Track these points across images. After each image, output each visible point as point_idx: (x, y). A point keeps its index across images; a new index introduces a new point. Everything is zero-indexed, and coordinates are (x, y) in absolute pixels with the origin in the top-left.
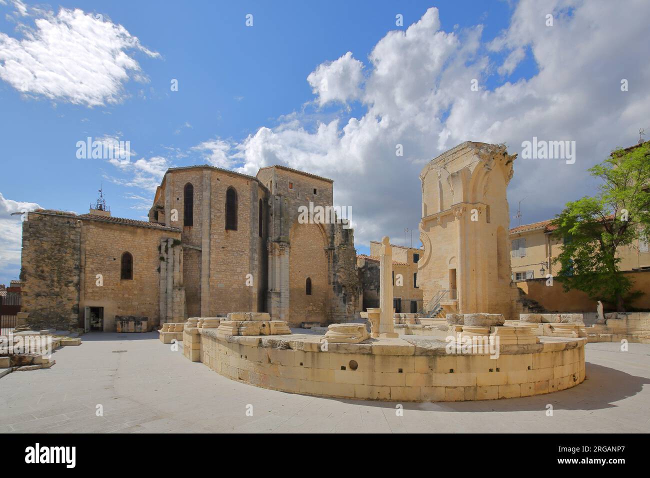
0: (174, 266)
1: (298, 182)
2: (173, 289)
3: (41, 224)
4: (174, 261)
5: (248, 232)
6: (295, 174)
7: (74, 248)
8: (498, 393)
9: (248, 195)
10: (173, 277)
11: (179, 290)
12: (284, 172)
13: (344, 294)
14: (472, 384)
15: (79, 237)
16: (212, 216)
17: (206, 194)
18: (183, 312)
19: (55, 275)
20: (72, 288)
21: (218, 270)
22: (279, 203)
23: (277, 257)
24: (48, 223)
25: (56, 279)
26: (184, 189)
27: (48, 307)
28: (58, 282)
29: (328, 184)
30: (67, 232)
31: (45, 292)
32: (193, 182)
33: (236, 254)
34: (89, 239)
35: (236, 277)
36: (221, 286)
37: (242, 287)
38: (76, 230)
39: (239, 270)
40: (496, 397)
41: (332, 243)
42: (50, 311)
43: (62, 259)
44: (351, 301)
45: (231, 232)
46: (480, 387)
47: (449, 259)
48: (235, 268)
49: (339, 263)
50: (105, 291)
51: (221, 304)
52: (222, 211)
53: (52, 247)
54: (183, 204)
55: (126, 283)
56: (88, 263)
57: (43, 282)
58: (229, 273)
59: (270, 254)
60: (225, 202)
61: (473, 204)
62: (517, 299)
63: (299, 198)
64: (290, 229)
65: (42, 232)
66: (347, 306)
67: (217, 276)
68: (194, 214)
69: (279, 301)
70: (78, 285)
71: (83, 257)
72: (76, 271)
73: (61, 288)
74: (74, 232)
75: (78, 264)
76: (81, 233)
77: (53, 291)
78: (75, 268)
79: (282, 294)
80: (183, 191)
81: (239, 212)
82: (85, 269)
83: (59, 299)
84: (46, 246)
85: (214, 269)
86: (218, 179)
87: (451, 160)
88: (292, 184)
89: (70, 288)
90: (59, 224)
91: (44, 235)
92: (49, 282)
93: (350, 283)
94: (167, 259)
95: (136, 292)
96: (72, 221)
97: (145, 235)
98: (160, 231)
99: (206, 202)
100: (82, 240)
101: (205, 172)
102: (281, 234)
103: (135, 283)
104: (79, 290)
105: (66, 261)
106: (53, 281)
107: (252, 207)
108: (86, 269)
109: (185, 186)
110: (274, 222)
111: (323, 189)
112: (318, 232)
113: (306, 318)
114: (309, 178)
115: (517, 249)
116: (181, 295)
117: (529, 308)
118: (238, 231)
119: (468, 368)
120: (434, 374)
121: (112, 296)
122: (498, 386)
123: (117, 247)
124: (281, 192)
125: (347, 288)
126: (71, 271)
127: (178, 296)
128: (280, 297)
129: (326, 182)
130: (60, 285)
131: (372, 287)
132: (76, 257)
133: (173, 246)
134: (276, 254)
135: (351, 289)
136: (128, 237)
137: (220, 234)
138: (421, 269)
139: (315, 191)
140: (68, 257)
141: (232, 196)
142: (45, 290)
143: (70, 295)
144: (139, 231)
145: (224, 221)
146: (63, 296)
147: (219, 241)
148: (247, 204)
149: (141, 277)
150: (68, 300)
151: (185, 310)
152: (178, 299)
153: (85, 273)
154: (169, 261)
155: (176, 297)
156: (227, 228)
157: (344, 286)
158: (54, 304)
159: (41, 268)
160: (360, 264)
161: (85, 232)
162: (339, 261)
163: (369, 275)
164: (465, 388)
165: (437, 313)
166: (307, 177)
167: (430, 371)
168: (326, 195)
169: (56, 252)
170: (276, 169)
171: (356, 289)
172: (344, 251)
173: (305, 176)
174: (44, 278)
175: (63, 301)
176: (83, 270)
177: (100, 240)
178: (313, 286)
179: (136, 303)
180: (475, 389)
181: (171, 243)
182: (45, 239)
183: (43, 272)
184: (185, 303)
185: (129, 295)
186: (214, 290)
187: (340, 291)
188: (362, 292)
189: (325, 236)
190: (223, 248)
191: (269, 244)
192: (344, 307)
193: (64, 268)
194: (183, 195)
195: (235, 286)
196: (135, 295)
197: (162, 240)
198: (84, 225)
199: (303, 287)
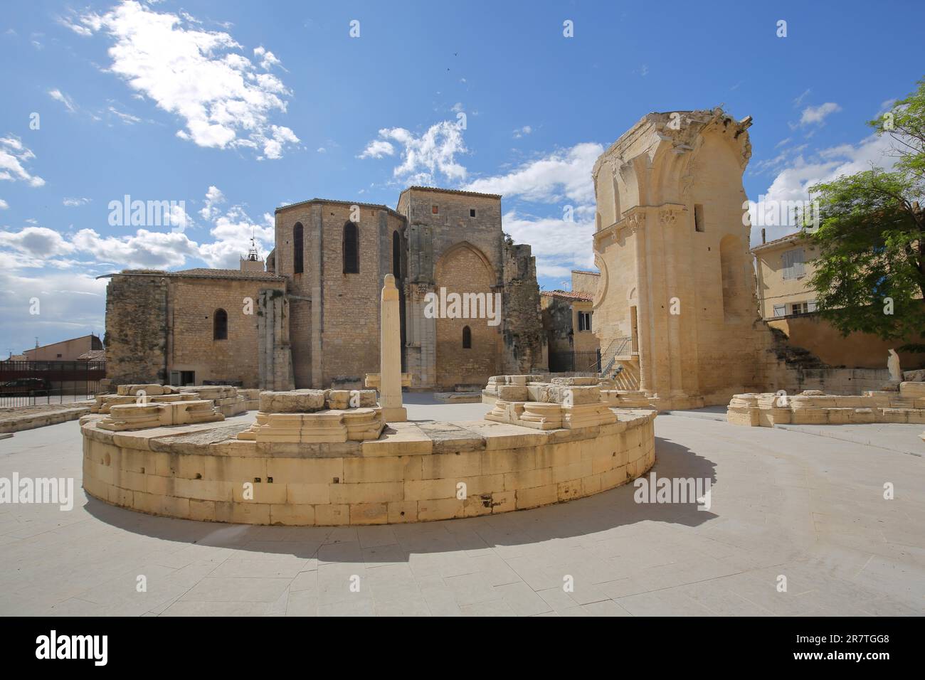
0: (275, 321)
1: (446, 203)
2: (274, 348)
3: (126, 286)
4: (274, 314)
5: (375, 274)
6: (441, 194)
7: (159, 309)
8: (270, 516)
9: (373, 228)
10: (274, 335)
11: (282, 348)
12: (425, 193)
13: (515, 346)
14: (225, 498)
15: (164, 296)
16: (325, 259)
17: (317, 233)
18: (287, 375)
19: (139, 339)
20: (157, 352)
21: (335, 323)
22: (417, 234)
23: (415, 303)
24: (132, 284)
25: (139, 343)
26: (294, 229)
27: (132, 373)
28: (143, 345)
29: (492, 201)
30: (152, 291)
31: (128, 357)
32: (303, 222)
33: (358, 302)
34: (178, 297)
35: (358, 331)
36: (338, 341)
37: (368, 343)
38: (162, 289)
39: (362, 322)
40: (267, 521)
41: (500, 278)
42: (134, 377)
43: (146, 321)
44: (524, 355)
45: (351, 276)
46: (239, 503)
47: (631, 291)
48: (357, 320)
49: (511, 304)
50: (195, 354)
51: (340, 364)
52: (339, 252)
53: (137, 309)
54: (293, 247)
55: (220, 343)
56: (177, 324)
57: (126, 347)
58: (349, 327)
59: (407, 299)
60: (341, 240)
61: (659, 206)
62: (768, 347)
63: (448, 224)
64: (434, 265)
65: (127, 294)
66: (519, 362)
67: (333, 330)
68: (304, 259)
69: (419, 357)
70: (165, 349)
71: (171, 317)
72: (163, 334)
73: (144, 353)
74: (159, 291)
75: (164, 325)
76: (167, 292)
77: (136, 356)
78: (160, 330)
79: (422, 349)
80: (292, 232)
81: (361, 251)
82: (173, 331)
83: (143, 364)
84: (130, 308)
85: (329, 322)
86: (332, 214)
87: (628, 144)
88: (437, 207)
89: (155, 351)
90: (145, 284)
91: (128, 297)
92: (132, 346)
93: (526, 330)
94: (266, 313)
95: (231, 354)
96: (157, 280)
97: (241, 287)
98: (258, 282)
99: (316, 242)
100: (169, 299)
101: (314, 207)
102: (420, 273)
103: (230, 343)
104: (166, 353)
105: (150, 322)
106: (136, 345)
107: (379, 242)
108: (175, 330)
109: (295, 226)
110: (411, 258)
111: (485, 208)
112: (480, 266)
113: (464, 379)
114: (463, 197)
115: (790, 265)
116: (284, 354)
117: (788, 362)
118: (361, 273)
119: (221, 475)
120: (176, 479)
121: (205, 358)
122: (270, 504)
123: (209, 304)
124: (420, 219)
125: (521, 338)
126: (156, 334)
127: (280, 356)
128: (420, 352)
129: (489, 199)
130: (144, 349)
131: (564, 335)
132: (162, 318)
133: (272, 298)
134: (414, 298)
135: (527, 339)
136: (221, 291)
137: (335, 280)
138: (596, 307)
139: (473, 213)
140: (152, 318)
141: (351, 232)
142: (130, 355)
143: (155, 359)
144: (234, 283)
145: (341, 264)
146: (147, 361)
147: (335, 288)
148: (372, 239)
149: (237, 336)
150: (154, 364)
151: (290, 373)
152: (281, 360)
153: (173, 334)
154: (268, 315)
155: (279, 357)
156: (346, 271)
157: (516, 335)
158: (138, 369)
159: (125, 332)
160: (545, 304)
161: (172, 290)
162: (509, 303)
163: (559, 319)
164: (215, 502)
165: (618, 372)
166: (460, 196)
167: (171, 474)
168: (490, 216)
169: (140, 314)
170: (412, 191)
171: (537, 339)
172: (518, 289)
173: (456, 195)
174: (127, 342)
175: (147, 366)
176: (171, 332)
177: (189, 297)
178: (473, 337)
179: (232, 366)
180: (231, 507)
181: (270, 294)
182: (128, 301)
183: (126, 335)
184: (290, 363)
185: (224, 357)
186: (329, 348)
187: (510, 343)
188: (547, 342)
189: (490, 270)
190: (340, 295)
191: (406, 286)
192: (515, 363)
193: (149, 331)
194: (293, 238)
195: (358, 341)
196: (230, 356)
197: (260, 293)
198: (172, 283)
199: (457, 339)
